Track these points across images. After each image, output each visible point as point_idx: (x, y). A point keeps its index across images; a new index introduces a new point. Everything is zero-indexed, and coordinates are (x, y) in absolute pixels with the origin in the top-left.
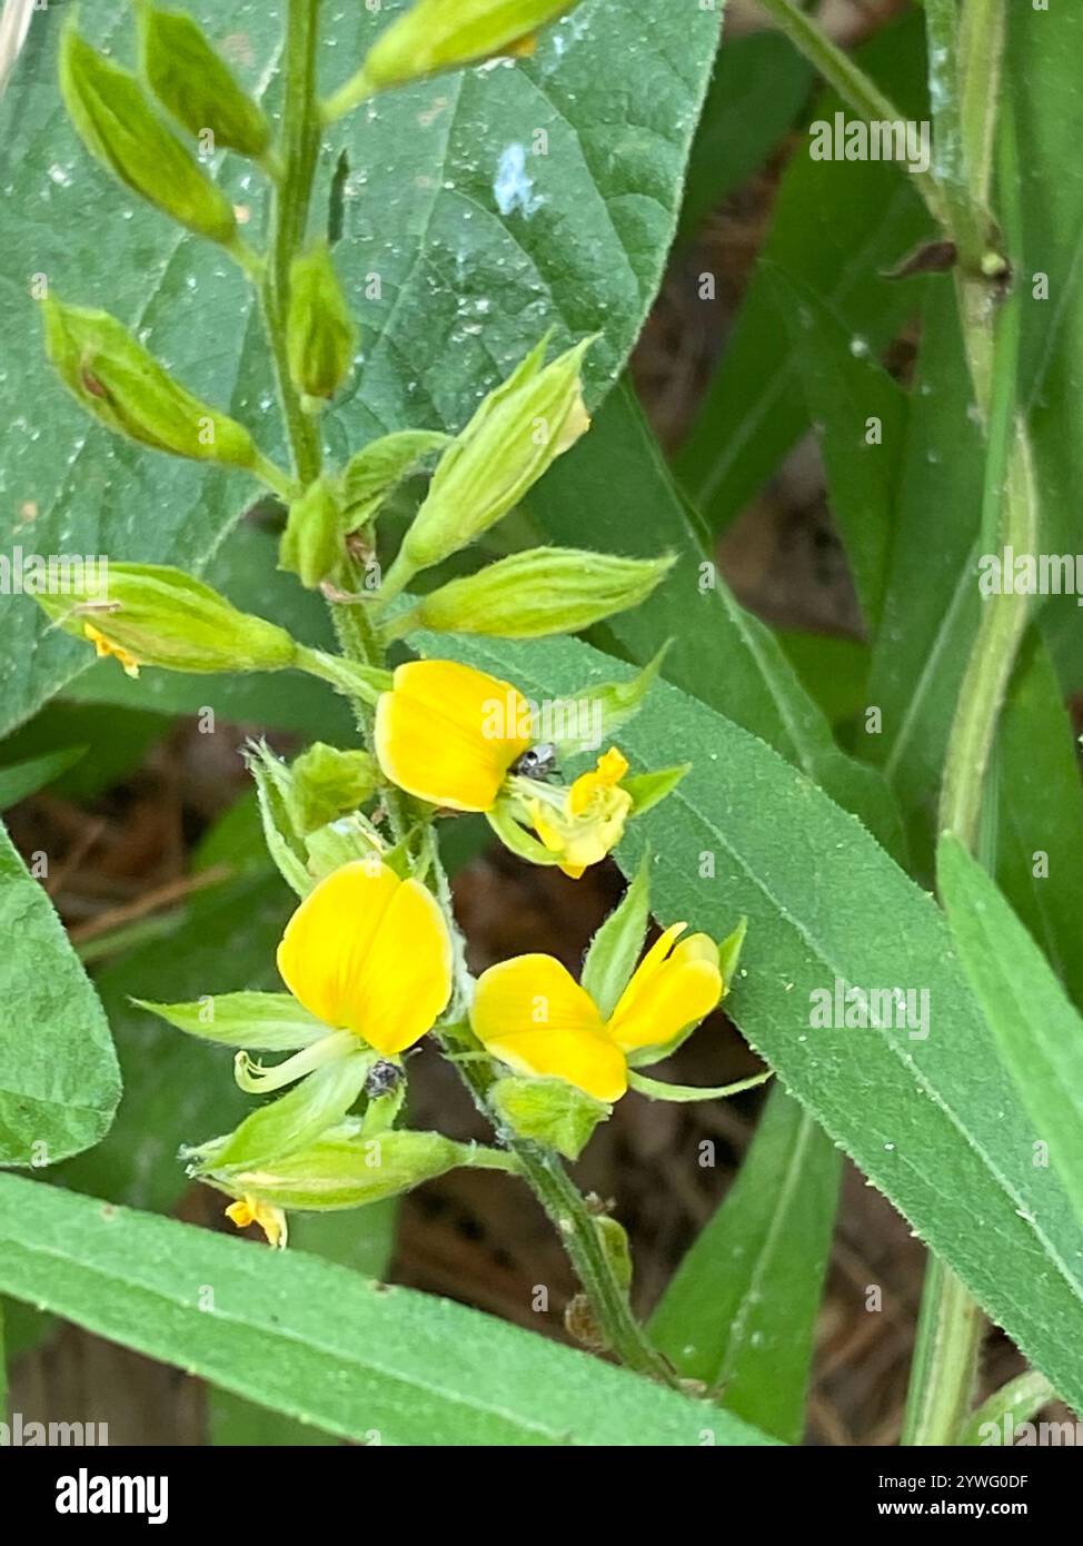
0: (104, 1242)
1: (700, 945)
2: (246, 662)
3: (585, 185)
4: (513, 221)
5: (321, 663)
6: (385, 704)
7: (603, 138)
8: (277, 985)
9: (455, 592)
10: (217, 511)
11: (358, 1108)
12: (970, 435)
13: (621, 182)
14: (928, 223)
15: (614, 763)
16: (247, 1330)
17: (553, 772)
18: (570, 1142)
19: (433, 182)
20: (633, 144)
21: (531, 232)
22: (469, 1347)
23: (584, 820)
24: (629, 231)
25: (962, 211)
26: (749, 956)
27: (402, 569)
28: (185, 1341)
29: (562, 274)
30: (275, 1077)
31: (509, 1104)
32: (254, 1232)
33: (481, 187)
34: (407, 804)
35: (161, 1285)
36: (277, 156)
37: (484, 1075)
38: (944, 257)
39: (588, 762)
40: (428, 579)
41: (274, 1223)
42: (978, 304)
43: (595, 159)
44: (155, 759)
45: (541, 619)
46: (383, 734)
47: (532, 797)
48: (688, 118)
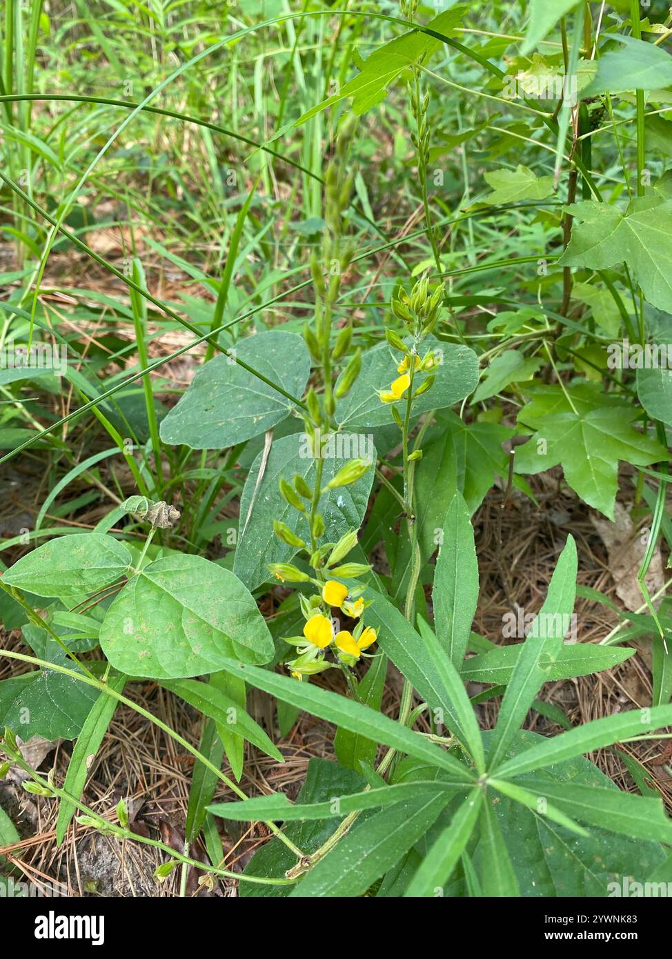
0: (278, 681)
1: (373, 630)
2: (302, 580)
3: (352, 503)
4: (340, 508)
5: (314, 581)
6: (324, 588)
7: (355, 495)
8: (303, 635)
9: (336, 570)
10: (292, 553)
11: (317, 657)
12: (409, 544)
13: (357, 502)
14: (402, 510)
15: (362, 599)
16: (301, 698)
17: (351, 600)
18: (352, 664)
19: (327, 501)
20: (359, 497)
21: (343, 510)
22: (340, 702)
23: (357, 609)
24: (359, 510)
25: (408, 508)
26: (380, 632)
27: (327, 565)
28: (292, 699)
29: (348, 517)
30: (303, 651)
31: (342, 657)
32: (297, 678)
33: (335, 502)
34: (326, 605)
35: (287, 689)
36: (313, 499)
37: (336, 652)
38: (405, 515)
39: (357, 598)
40: (332, 567)
41: (300, 676)
42: (410, 523)
43: (353, 499)
44: (270, 591)
45: (350, 575)
46: (324, 593)
47: (348, 605)
48: (369, 493)
